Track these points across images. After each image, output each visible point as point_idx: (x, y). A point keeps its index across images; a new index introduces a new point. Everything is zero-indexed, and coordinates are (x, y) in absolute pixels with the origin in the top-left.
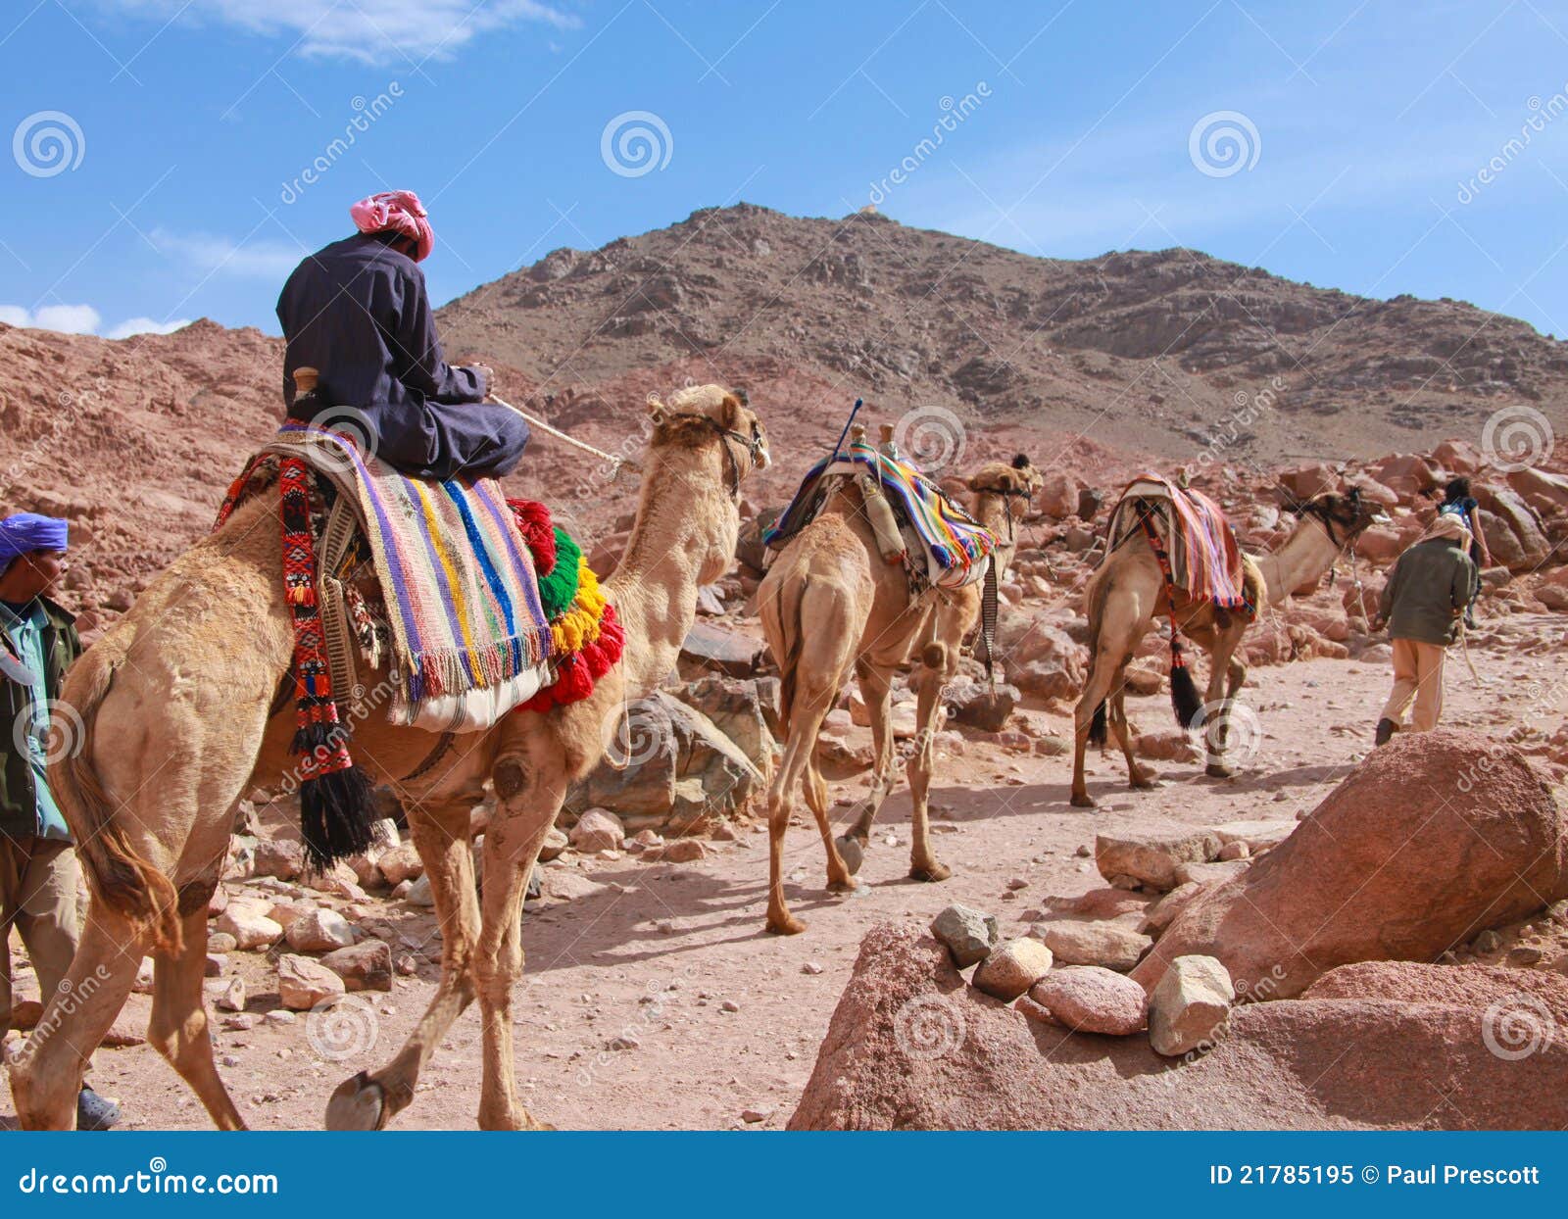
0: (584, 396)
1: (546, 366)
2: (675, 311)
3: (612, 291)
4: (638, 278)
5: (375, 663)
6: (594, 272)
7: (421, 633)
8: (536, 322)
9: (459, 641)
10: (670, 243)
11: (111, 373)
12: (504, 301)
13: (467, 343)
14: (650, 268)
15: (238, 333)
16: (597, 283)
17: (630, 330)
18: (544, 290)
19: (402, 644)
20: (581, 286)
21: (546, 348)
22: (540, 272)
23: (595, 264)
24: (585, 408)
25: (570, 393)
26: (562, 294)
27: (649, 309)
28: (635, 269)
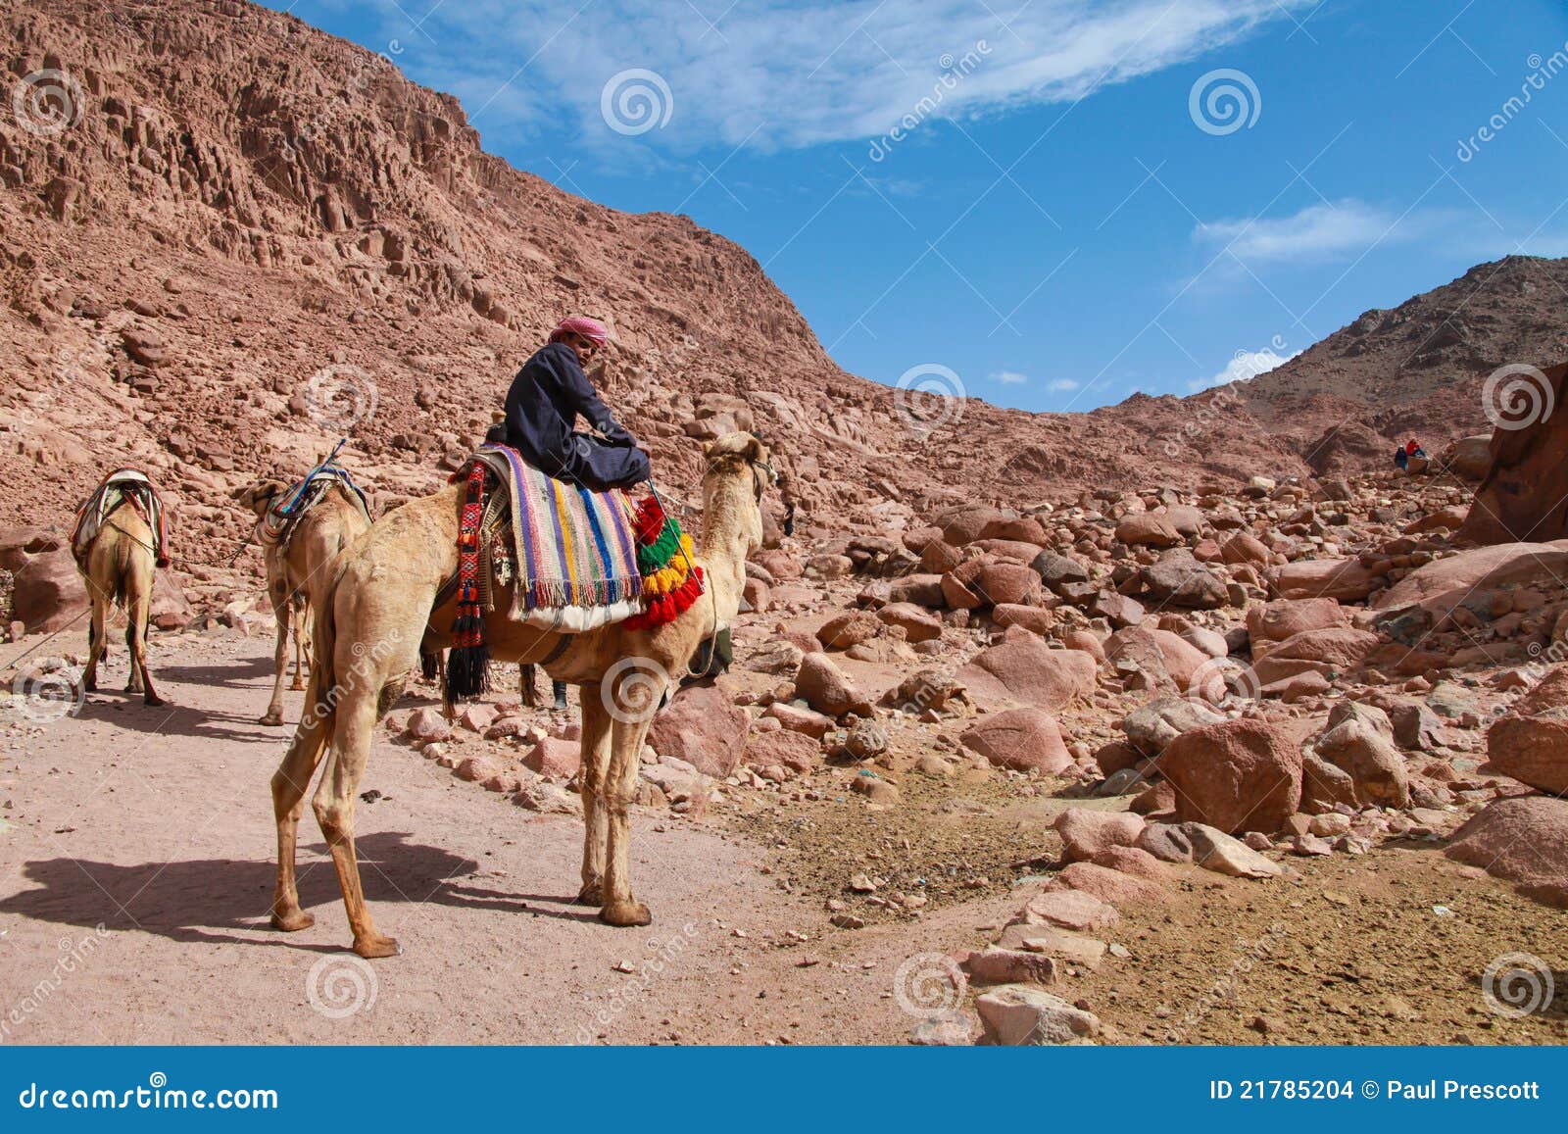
0: (1403, 413)
1: (1371, 395)
2: (1463, 345)
3: (1413, 336)
4: (1432, 325)
5: (503, 582)
6: (1397, 324)
7: (538, 569)
8: (1360, 366)
9: (566, 575)
10: (1454, 295)
11: (1096, 434)
12: (1332, 353)
13: (1313, 387)
14: (1443, 316)
15: (1161, 399)
16: (1401, 332)
17: (1430, 363)
18: (1362, 342)
19: (523, 574)
20: (1391, 336)
21: (1369, 383)
22: (1356, 329)
23: (1397, 318)
24: (1404, 421)
25: (1392, 411)
26: (1376, 344)
27: (1444, 346)
28: (1429, 319)
